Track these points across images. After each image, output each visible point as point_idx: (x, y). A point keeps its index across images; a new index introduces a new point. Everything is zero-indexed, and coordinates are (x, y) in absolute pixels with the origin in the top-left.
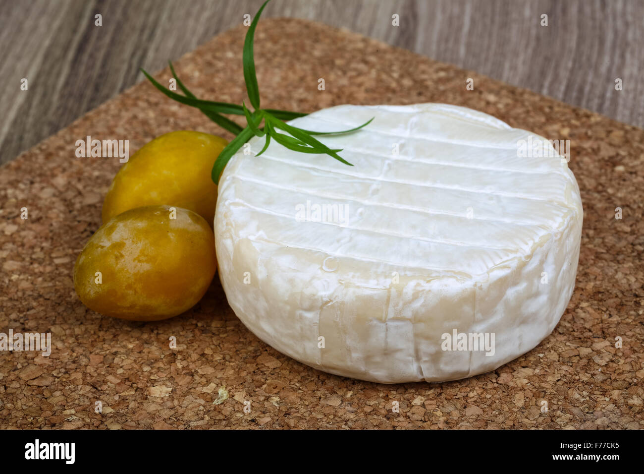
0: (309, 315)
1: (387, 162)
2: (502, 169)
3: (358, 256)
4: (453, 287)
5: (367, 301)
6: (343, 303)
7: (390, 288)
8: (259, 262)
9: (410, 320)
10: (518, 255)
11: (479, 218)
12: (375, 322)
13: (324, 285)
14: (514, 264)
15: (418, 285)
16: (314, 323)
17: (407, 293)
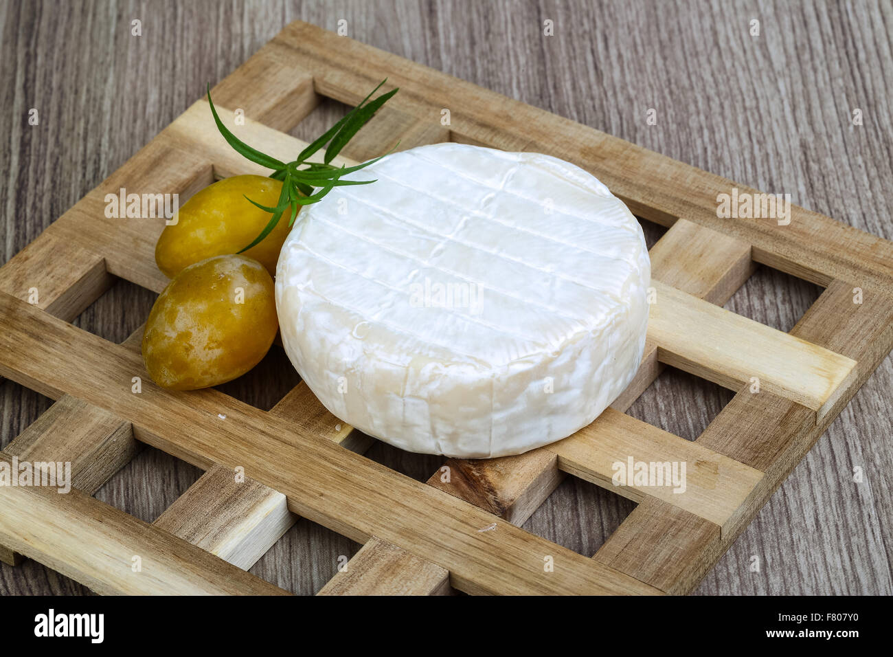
0: (335, 377)
1: (466, 218)
2: (574, 245)
3: (391, 324)
4: (470, 375)
5: (386, 376)
6: (363, 373)
7: (410, 366)
8: (299, 313)
9: (426, 400)
10: (546, 350)
11: (524, 301)
12: (393, 396)
13: (349, 351)
14: (538, 360)
15: (436, 368)
17: (424, 374)
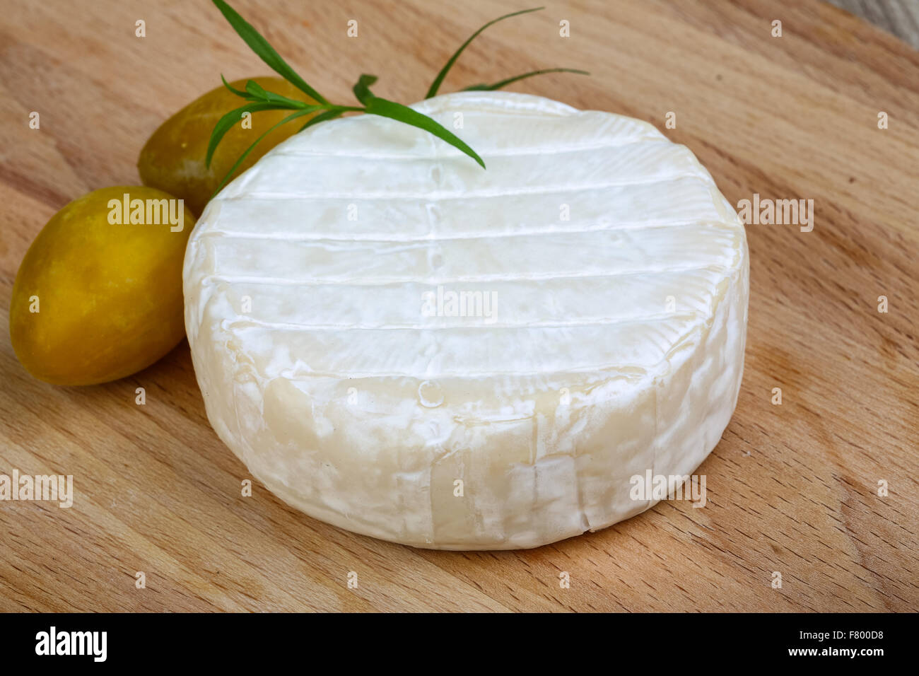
0: (414, 477)
1: (429, 206)
2: (604, 184)
3: (462, 372)
4: (624, 392)
5: (504, 443)
6: (468, 452)
7: (535, 414)
8: (313, 410)
9: (570, 454)
10: (699, 321)
11: (612, 273)
12: (517, 468)
13: (432, 430)
14: (697, 338)
15: (575, 400)
16: (423, 488)
17: (561, 417)
